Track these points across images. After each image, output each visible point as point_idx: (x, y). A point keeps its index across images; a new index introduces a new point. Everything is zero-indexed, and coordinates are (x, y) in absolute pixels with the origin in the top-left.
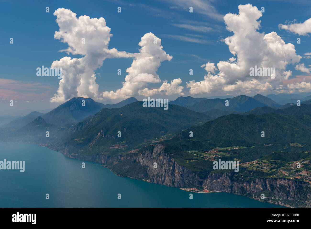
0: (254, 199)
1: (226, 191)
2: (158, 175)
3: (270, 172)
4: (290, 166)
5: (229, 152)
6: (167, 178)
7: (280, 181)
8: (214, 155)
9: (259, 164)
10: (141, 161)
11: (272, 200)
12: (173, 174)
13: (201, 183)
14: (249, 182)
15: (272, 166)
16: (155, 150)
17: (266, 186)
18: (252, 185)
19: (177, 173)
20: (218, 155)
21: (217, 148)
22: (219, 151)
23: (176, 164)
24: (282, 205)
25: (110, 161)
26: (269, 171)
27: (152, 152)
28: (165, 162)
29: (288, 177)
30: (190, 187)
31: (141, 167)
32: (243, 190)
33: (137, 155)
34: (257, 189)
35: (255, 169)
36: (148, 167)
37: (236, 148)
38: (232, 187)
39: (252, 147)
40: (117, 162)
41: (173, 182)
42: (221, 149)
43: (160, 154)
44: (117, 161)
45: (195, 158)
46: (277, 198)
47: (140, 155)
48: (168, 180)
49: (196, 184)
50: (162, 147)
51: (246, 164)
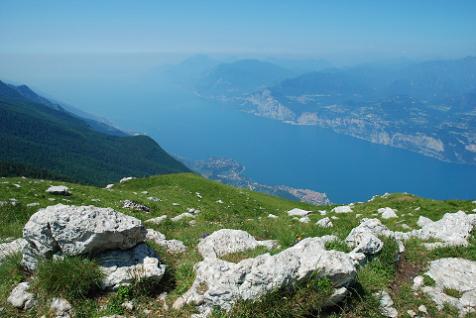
0: (334, 131)
5: (314, 98)
7: (354, 120)
12: (277, 112)
13: (296, 118)
18: (333, 121)
20: (307, 99)
23: (279, 104)
27: (261, 95)
29: (358, 118)
30: (289, 120)
32: (326, 125)
34: (336, 124)
35: (335, 111)
36: (257, 105)
38: (318, 122)
39: (328, 95)
42: (308, 96)
43: (267, 97)
46: (351, 131)
47: (252, 97)
50: (269, 92)
51: (327, 107)
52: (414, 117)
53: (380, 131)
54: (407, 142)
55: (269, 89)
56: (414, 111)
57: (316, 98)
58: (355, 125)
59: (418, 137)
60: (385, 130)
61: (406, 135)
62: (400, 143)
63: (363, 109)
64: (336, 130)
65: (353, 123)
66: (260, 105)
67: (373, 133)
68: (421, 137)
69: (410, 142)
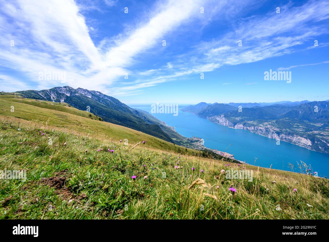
1: (242, 129)
2: (222, 123)
3: (256, 125)
4: (264, 124)
5: (244, 118)
6: (224, 124)
10: (217, 119)
12: (226, 123)
13: (234, 126)
14: (249, 127)
15: (258, 123)
16: (221, 116)
17: (255, 128)
18: (250, 128)
19: (227, 123)
20: (240, 119)
21: (240, 117)
23: (227, 120)
25: (209, 118)
27: (220, 117)
28: (224, 119)
29: (263, 127)
30: (231, 127)
31: (217, 120)
32: (247, 129)
33: (216, 117)
34: (252, 129)
35: (252, 123)
37: (246, 117)
38: (244, 128)
39: (251, 117)
41: (226, 125)
43: (223, 117)
45: (232, 119)
46: (258, 132)
48: (225, 124)
49: (233, 126)
50: (223, 115)
51: (248, 122)
52: (295, 128)
53: (273, 133)
54: (289, 139)
59: (295, 137)
60: (276, 132)
61: (288, 135)
62: (284, 139)
63: (266, 123)
64: (251, 132)
65: (260, 129)
66: (220, 120)
67: (270, 134)
68: (297, 137)
69: (290, 139)
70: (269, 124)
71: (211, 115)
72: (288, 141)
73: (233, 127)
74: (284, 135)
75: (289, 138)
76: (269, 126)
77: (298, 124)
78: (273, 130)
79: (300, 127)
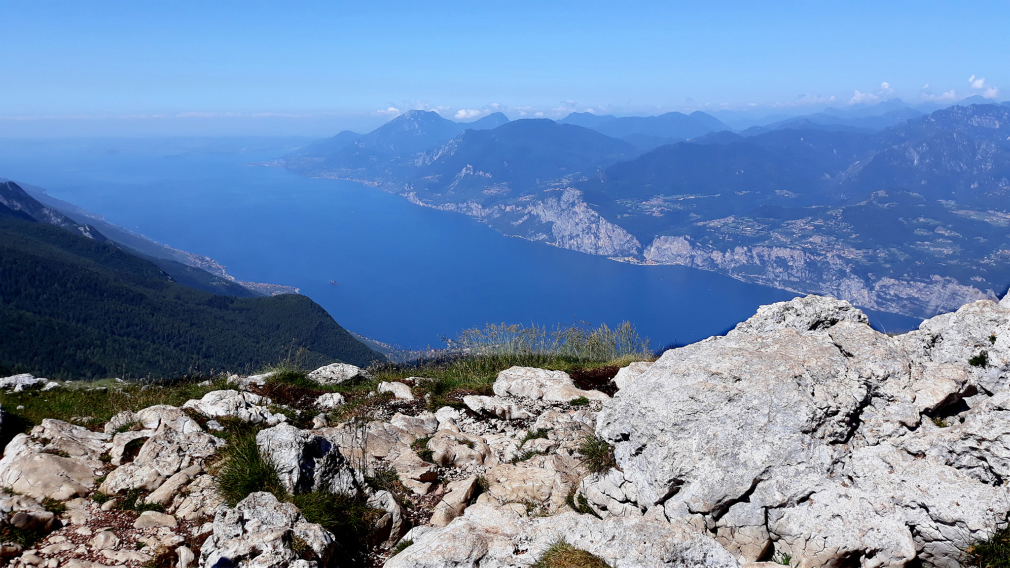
0: (731, 278)
1: (682, 262)
3: (757, 235)
4: (791, 228)
5: (681, 203)
6: (586, 242)
7: (778, 251)
8: (658, 207)
9: (738, 223)
10: (541, 213)
11: (763, 279)
12: (597, 237)
13: (642, 250)
14: (724, 252)
15: (759, 226)
16: (566, 197)
17: (752, 257)
18: (727, 254)
19: (602, 235)
20: (664, 206)
22: (665, 201)
23: (601, 220)
24: (780, 288)
26: (754, 235)
27: (559, 200)
28: (582, 215)
29: (789, 245)
31: (541, 224)
32: (712, 262)
33: (534, 204)
34: (736, 261)
35: (732, 231)
36: (552, 223)
37: (692, 197)
38: (693, 257)
39: (716, 196)
40: (498, 215)
41: (597, 249)
42: (668, 198)
43: (573, 204)
44: (499, 213)
45: (630, 211)
46: (771, 276)
47: (540, 204)
48: (588, 244)
50: (578, 192)
51: (715, 223)
52: (923, 239)
53: (842, 274)
54: (911, 299)
55: (576, 185)
56: (925, 226)
57: (685, 202)
58: (781, 262)
59: (937, 288)
60: (854, 271)
61: (908, 281)
62: (892, 300)
63: (800, 223)
64: (735, 276)
65: (777, 257)
66: (559, 222)
67: (824, 282)
68: (944, 286)
69: (917, 299)
70: (818, 230)
71: (494, 191)
72: (906, 310)
73: (635, 256)
74: (892, 280)
75: (914, 293)
76: (816, 239)
77: (933, 222)
78: (839, 257)
79: (942, 236)
